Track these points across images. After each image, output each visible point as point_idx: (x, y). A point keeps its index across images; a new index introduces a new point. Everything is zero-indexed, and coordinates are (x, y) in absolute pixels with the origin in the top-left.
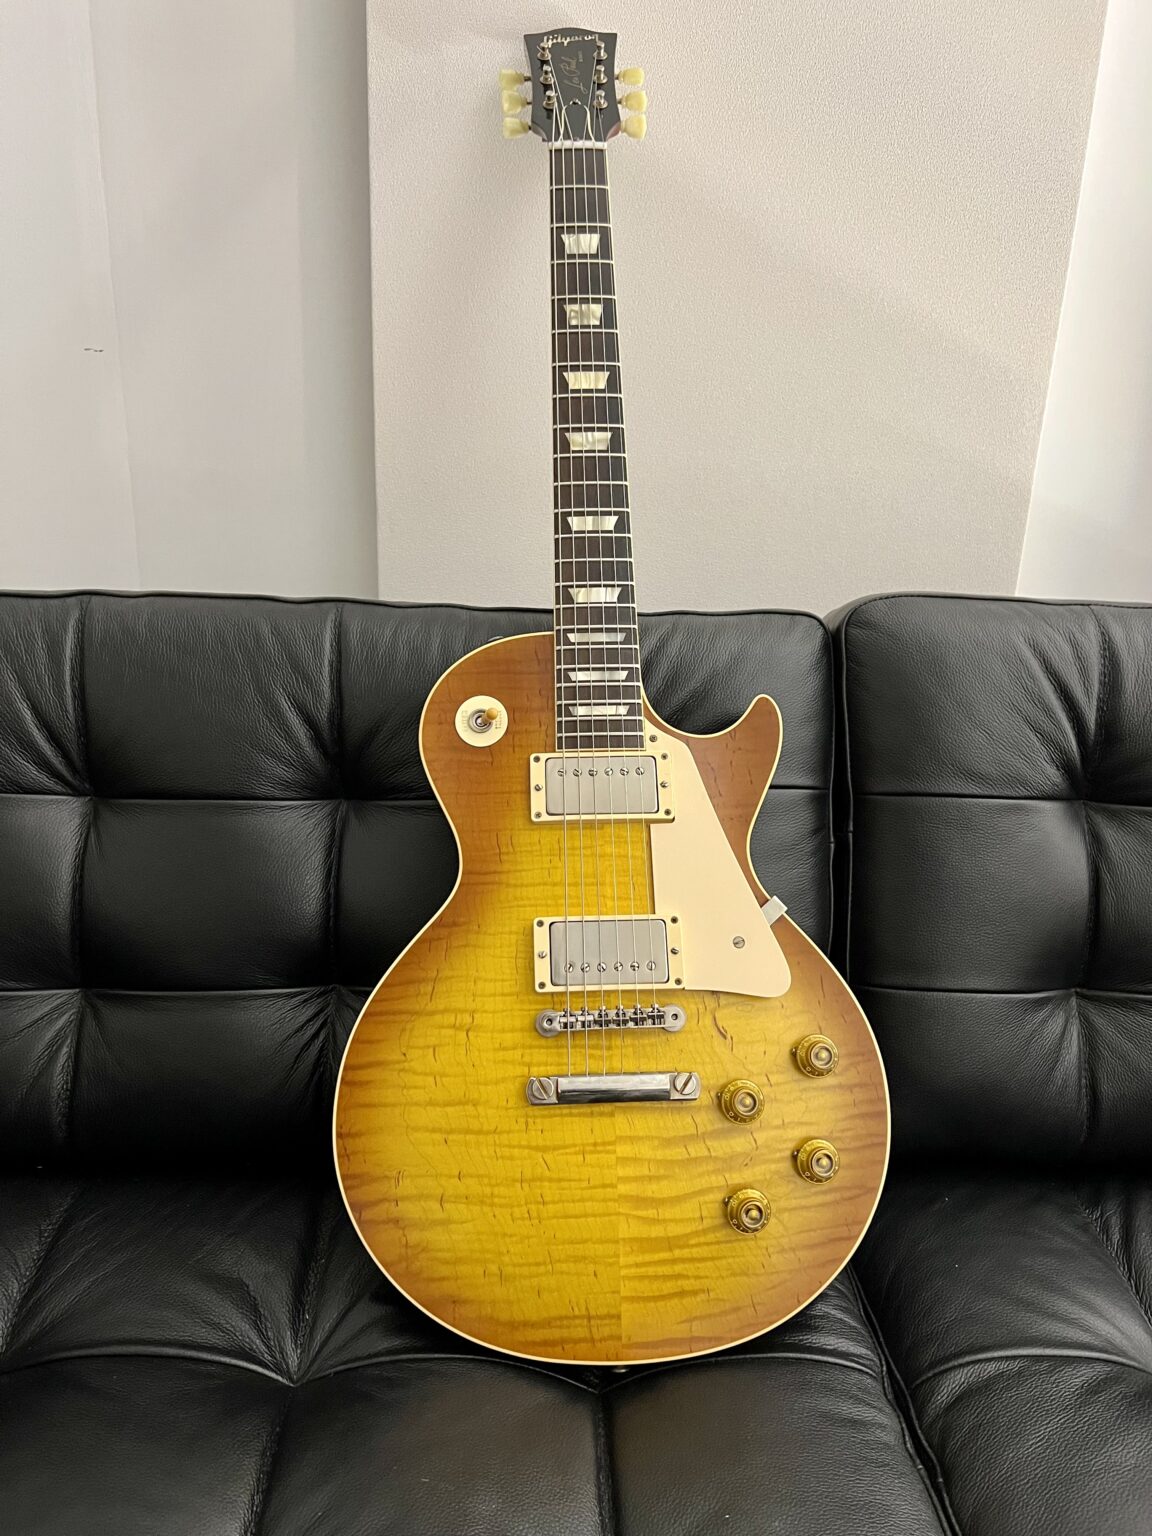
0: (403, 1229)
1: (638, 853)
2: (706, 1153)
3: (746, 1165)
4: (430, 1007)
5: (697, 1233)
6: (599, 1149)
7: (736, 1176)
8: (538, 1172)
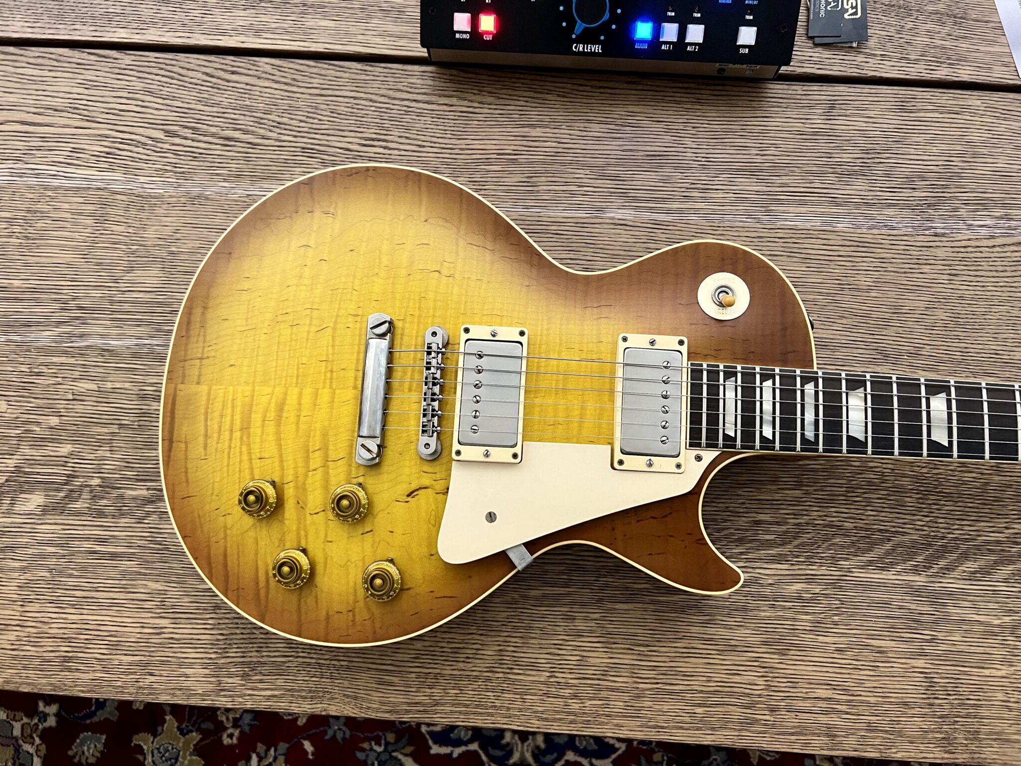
0: (292, 217)
2: (312, 468)
3: (298, 503)
5: (250, 453)
6: (329, 375)
7: (290, 492)
8: (316, 323)
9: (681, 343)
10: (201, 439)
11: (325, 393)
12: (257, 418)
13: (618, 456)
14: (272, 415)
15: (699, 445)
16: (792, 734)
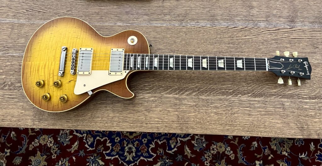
2: (51, 77)
3: (48, 84)
6: (54, 59)
7: (46, 82)
8: (52, 49)
9: (123, 50)
10: (30, 73)
11: (54, 62)
13: (110, 72)
14: (43, 67)
15: (125, 69)
16: (150, 128)
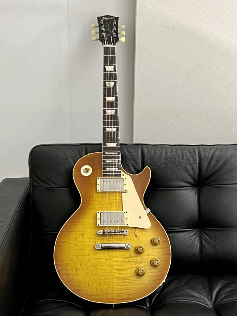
0: (68, 275)
1: (120, 199)
2: (132, 260)
3: (141, 263)
4: (75, 230)
5: (130, 277)
6: (110, 259)
8: (97, 264)
9: (98, 179)
11: (115, 259)
12: (121, 276)
13: (124, 191)
14: (120, 272)
15: (120, 175)
